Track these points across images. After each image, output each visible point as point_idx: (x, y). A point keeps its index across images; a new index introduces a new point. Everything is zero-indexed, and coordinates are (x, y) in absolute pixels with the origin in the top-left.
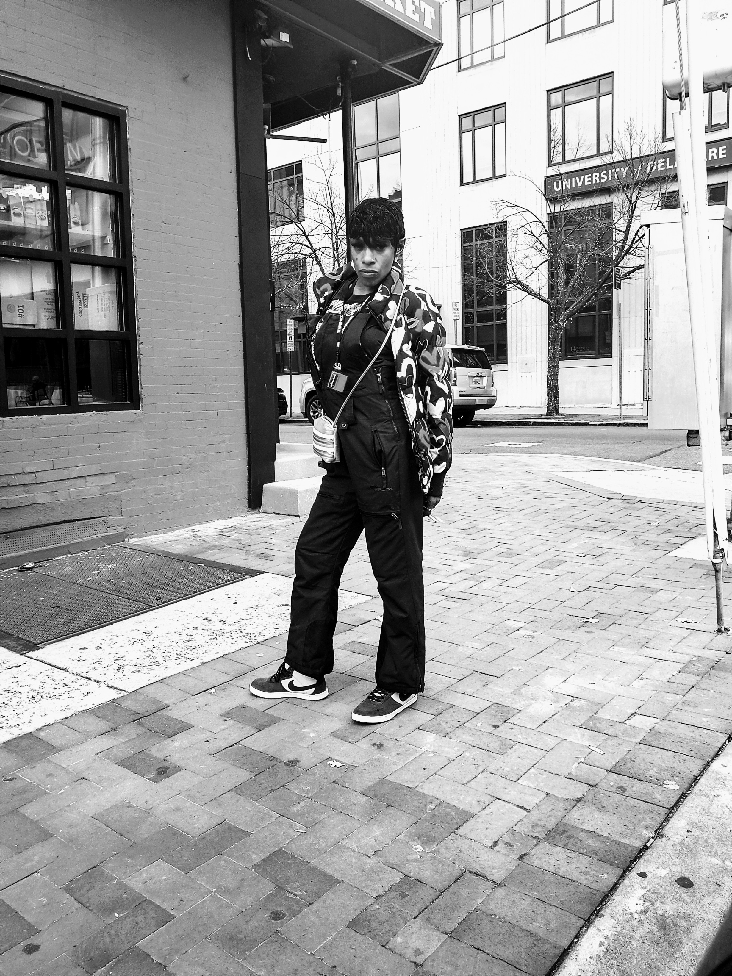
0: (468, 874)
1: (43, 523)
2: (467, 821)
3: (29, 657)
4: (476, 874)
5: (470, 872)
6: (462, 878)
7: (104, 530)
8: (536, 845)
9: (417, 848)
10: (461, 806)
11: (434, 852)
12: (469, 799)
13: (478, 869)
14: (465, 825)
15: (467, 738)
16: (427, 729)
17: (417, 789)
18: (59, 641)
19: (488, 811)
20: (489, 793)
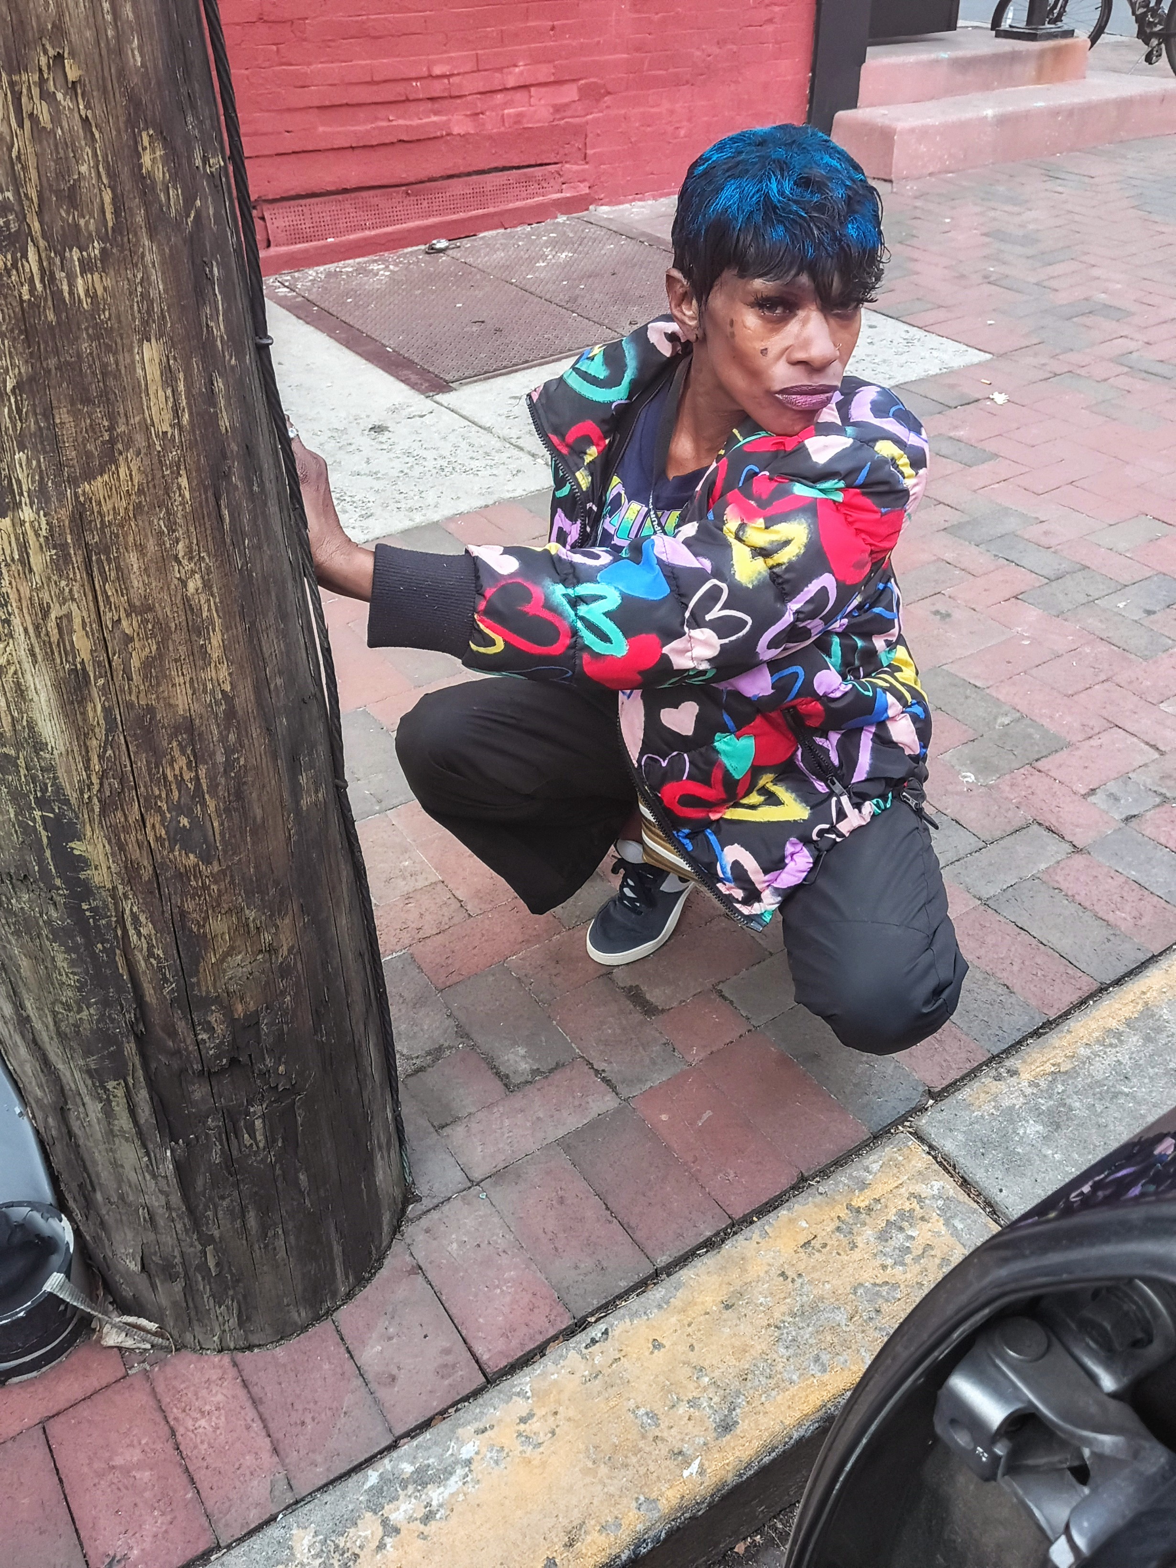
0: (1035, 827)
1: (462, 169)
2: (1056, 751)
3: (437, 403)
4: (1049, 829)
5: (1040, 824)
6: (1024, 831)
7: (557, 187)
8: (1158, 806)
9: (965, 777)
10: (1053, 728)
11: (990, 787)
12: (1068, 719)
13: (1052, 821)
14: (1050, 758)
15: (1093, 623)
16: (1031, 601)
17: (988, 691)
18: (480, 380)
19: (1094, 742)
20: (1106, 715)
